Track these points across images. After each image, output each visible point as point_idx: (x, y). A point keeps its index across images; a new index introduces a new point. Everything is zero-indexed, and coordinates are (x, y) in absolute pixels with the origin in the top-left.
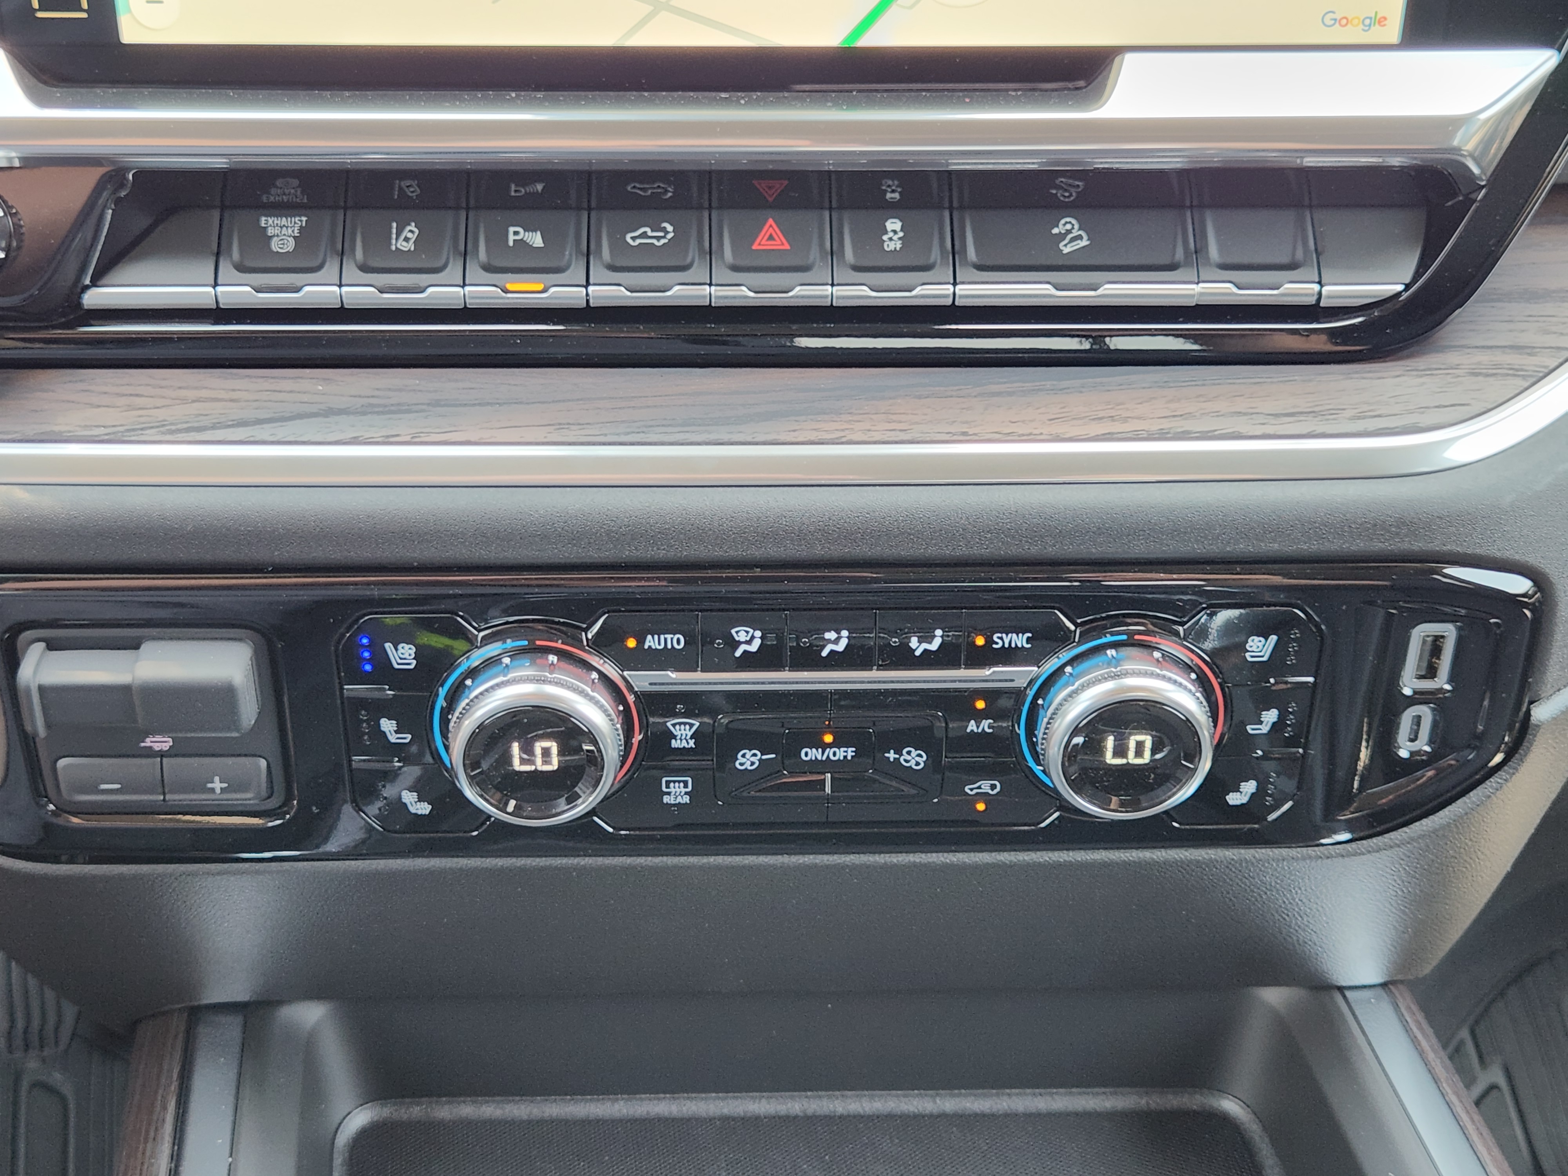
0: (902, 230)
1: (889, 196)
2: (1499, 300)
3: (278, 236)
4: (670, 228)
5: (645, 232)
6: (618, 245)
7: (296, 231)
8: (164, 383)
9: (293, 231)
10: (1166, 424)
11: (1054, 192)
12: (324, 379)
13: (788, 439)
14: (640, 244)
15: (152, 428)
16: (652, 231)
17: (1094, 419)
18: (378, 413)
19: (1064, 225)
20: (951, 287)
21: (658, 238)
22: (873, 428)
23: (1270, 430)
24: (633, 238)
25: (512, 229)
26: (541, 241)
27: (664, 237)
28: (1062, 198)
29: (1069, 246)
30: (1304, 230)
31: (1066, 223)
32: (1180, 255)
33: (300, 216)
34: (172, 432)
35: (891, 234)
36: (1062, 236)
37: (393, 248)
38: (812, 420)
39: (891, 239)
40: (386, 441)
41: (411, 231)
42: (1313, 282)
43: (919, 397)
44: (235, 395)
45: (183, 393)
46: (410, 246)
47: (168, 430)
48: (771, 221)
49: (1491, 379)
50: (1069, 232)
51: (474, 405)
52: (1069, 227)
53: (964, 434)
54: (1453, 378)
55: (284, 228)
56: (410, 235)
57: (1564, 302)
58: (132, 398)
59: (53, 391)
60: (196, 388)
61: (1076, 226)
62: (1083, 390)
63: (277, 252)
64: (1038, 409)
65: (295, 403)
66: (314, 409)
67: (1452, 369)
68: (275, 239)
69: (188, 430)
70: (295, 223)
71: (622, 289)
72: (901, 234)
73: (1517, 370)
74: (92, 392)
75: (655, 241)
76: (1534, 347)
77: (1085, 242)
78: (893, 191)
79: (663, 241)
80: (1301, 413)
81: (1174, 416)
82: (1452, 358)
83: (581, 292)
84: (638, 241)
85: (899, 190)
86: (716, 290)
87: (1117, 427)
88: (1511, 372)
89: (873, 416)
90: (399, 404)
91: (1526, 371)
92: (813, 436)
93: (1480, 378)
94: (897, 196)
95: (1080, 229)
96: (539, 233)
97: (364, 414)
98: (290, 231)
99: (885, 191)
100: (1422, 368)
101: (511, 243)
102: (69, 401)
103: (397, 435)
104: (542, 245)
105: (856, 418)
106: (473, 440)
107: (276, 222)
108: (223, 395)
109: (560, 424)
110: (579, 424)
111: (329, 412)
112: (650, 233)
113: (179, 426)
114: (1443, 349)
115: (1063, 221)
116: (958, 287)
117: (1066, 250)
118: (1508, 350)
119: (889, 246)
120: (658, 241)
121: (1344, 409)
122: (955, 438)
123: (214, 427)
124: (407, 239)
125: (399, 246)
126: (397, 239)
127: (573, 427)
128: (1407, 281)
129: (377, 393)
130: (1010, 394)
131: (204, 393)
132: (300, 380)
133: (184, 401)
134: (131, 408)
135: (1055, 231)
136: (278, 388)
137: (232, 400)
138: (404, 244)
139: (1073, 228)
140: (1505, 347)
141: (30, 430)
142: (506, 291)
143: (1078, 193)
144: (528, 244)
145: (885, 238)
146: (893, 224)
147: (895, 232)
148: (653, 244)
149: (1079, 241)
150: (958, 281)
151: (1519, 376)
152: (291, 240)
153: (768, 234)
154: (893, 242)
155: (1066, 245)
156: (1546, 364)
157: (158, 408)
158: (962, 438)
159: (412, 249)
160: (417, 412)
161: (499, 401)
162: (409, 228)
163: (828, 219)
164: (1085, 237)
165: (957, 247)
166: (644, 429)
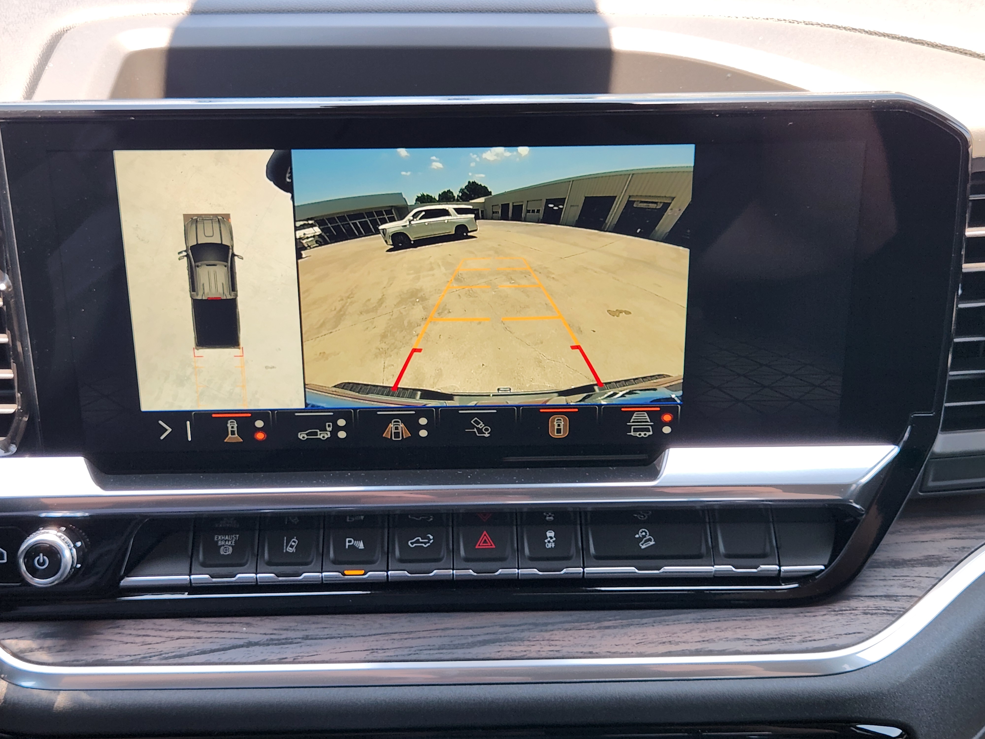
0: (554, 537)
1: (547, 518)
2: (878, 567)
3: (223, 545)
4: (431, 537)
5: (418, 540)
6: (404, 547)
7: (233, 542)
8: (161, 628)
9: (232, 543)
10: (699, 646)
11: (636, 515)
12: (247, 624)
13: (496, 657)
14: (416, 546)
15: (154, 656)
16: (422, 539)
17: (660, 643)
18: (276, 644)
19: (641, 533)
20: (581, 569)
21: (425, 543)
22: (542, 650)
23: (755, 649)
24: (412, 543)
25: (347, 539)
26: (363, 546)
27: (428, 542)
28: (640, 518)
29: (644, 544)
30: (770, 534)
31: (643, 531)
32: (704, 550)
33: (236, 534)
34: (166, 658)
35: (549, 539)
36: (640, 539)
37: (285, 551)
38: (508, 645)
39: (549, 542)
40: (281, 661)
41: (294, 542)
42: (776, 565)
43: (566, 630)
44: (199, 635)
45: (171, 634)
46: (294, 550)
47: (164, 657)
48: (485, 532)
49: (874, 616)
50: (644, 536)
51: (327, 638)
52: (644, 534)
53: (591, 653)
54: (854, 615)
55: (227, 542)
56: (293, 544)
57: (914, 567)
58: (144, 637)
59: (102, 634)
60: (179, 631)
61: (648, 533)
62: (654, 624)
63: (223, 554)
64: (630, 636)
65: (231, 638)
66: (241, 642)
67: (853, 610)
68: (222, 548)
69: (175, 657)
70: (233, 538)
71: (406, 572)
72: (554, 539)
73: (888, 610)
74: (123, 634)
75: (423, 545)
76: (897, 596)
77: (652, 543)
78: (550, 516)
79: (428, 545)
80: (772, 638)
81: (703, 641)
82: (853, 603)
83: (384, 574)
84: (415, 545)
85: (553, 515)
86: (456, 572)
87: (673, 648)
88: (885, 612)
89: (542, 642)
90: (286, 639)
91: (894, 611)
92: (509, 655)
93: (869, 616)
94: (552, 518)
95: (649, 535)
96: (362, 542)
97: (268, 645)
98: (230, 542)
99: (546, 517)
100: (837, 609)
101: (347, 547)
102: (111, 640)
103: (286, 658)
104: (363, 548)
105: (532, 643)
106: (326, 659)
107: (222, 538)
108: (192, 634)
109: (373, 649)
110: (383, 649)
111: (250, 644)
112: (421, 540)
113: (170, 655)
114: (848, 598)
115: (641, 531)
116: (585, 569)
117: (643, 547)
118: (884, 598)
119: (549, 546)
120: (425, 544)
121: (795, 636)
122: (586, 655)
123: (188, 655)
124: (292, 546)
125: (288, 550)
126: (286, 548)
127: (379, 651)
128: (826, 563)
129: (275, 632)
130: (615, 627)
131: (183, 634)
132: (234, 624)
133: (172, 639)
134: (144, 644)
135: (637, 536)
136: (222, 630)
137: (198, 638)
138: (290, 549)
139: (646, 534)
140: (881, 596)
141: (90, 658)
142: (344, 575)
143: (648, 516)
144: (356, 547)
145: (546, 541)
146: (550, 534)
147: (551, 538)
148: (422, 546)
149: (650, 542)
150: (585, 565)
151: (889, 614)
152: (231, 548)
153: (483, 540)
154: (550, 543)
155: (642, 544)
156: (904, 606)
157: (158, 643)
158: (589, 655)
159: (295, 551)
160: (296, 643)
161: (340, 636)
162: (293, 540)
163: (515, 530)
164: (653, 540)
165: (584, 546)
166: (418, 652)
